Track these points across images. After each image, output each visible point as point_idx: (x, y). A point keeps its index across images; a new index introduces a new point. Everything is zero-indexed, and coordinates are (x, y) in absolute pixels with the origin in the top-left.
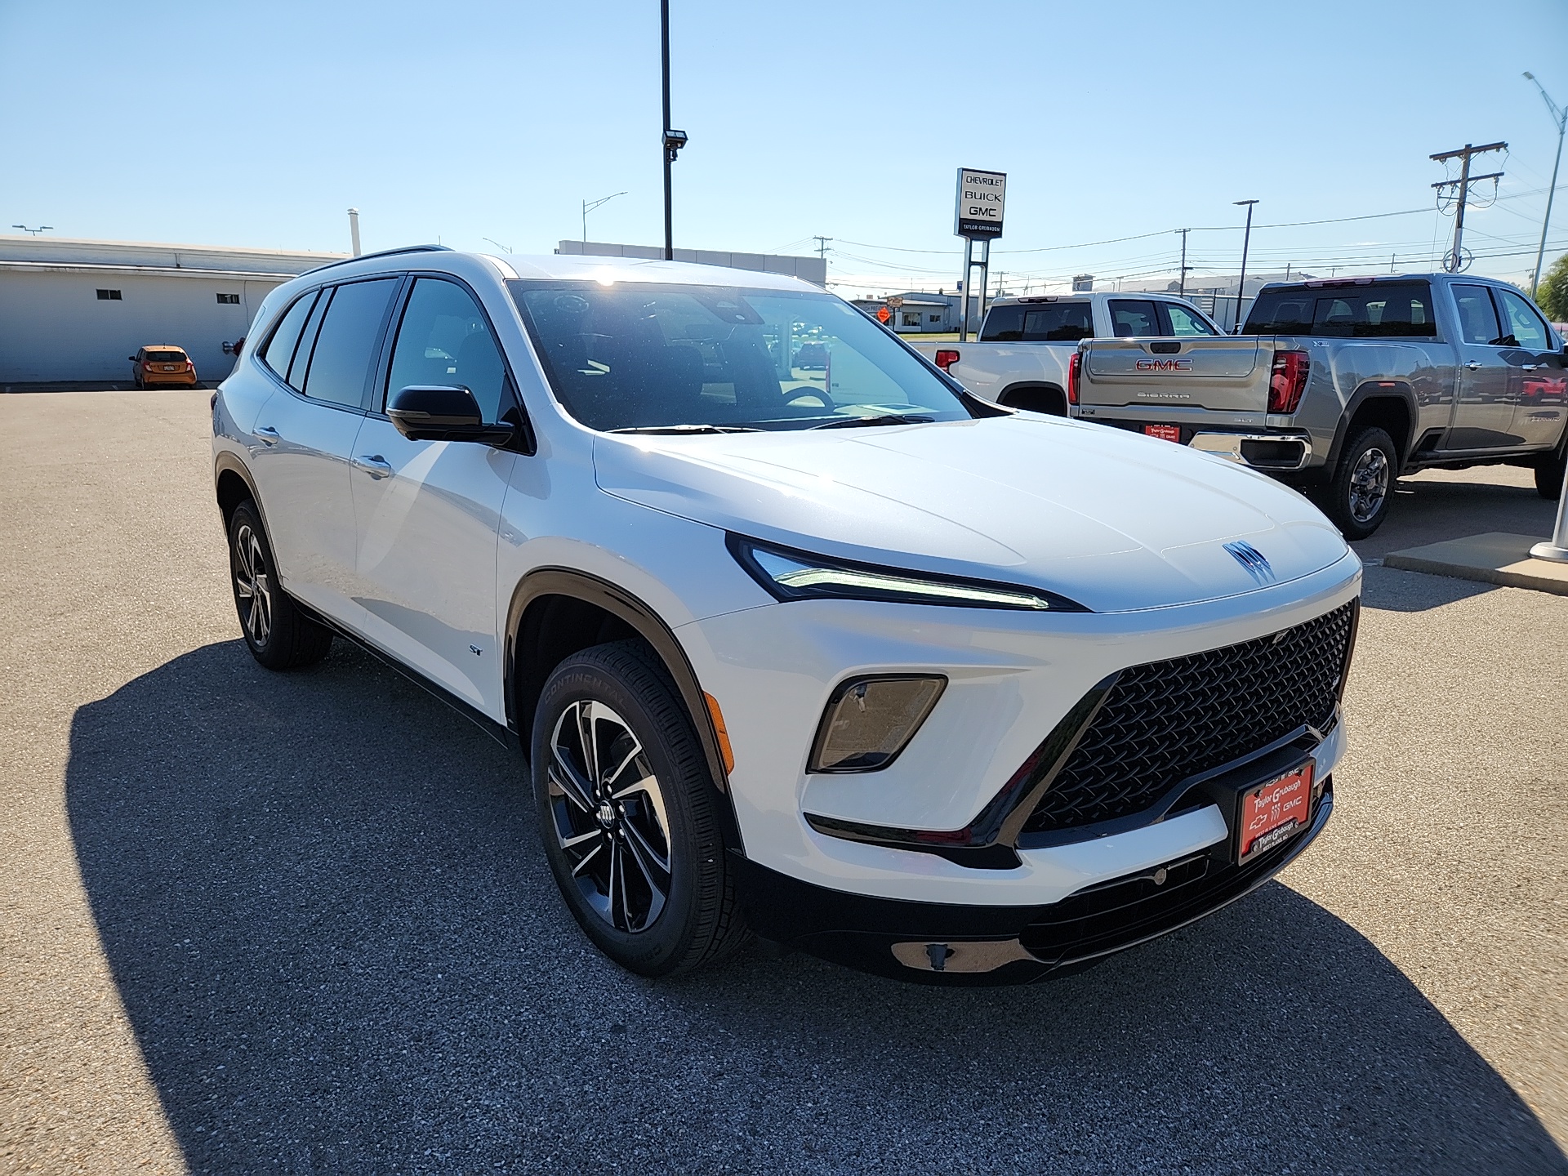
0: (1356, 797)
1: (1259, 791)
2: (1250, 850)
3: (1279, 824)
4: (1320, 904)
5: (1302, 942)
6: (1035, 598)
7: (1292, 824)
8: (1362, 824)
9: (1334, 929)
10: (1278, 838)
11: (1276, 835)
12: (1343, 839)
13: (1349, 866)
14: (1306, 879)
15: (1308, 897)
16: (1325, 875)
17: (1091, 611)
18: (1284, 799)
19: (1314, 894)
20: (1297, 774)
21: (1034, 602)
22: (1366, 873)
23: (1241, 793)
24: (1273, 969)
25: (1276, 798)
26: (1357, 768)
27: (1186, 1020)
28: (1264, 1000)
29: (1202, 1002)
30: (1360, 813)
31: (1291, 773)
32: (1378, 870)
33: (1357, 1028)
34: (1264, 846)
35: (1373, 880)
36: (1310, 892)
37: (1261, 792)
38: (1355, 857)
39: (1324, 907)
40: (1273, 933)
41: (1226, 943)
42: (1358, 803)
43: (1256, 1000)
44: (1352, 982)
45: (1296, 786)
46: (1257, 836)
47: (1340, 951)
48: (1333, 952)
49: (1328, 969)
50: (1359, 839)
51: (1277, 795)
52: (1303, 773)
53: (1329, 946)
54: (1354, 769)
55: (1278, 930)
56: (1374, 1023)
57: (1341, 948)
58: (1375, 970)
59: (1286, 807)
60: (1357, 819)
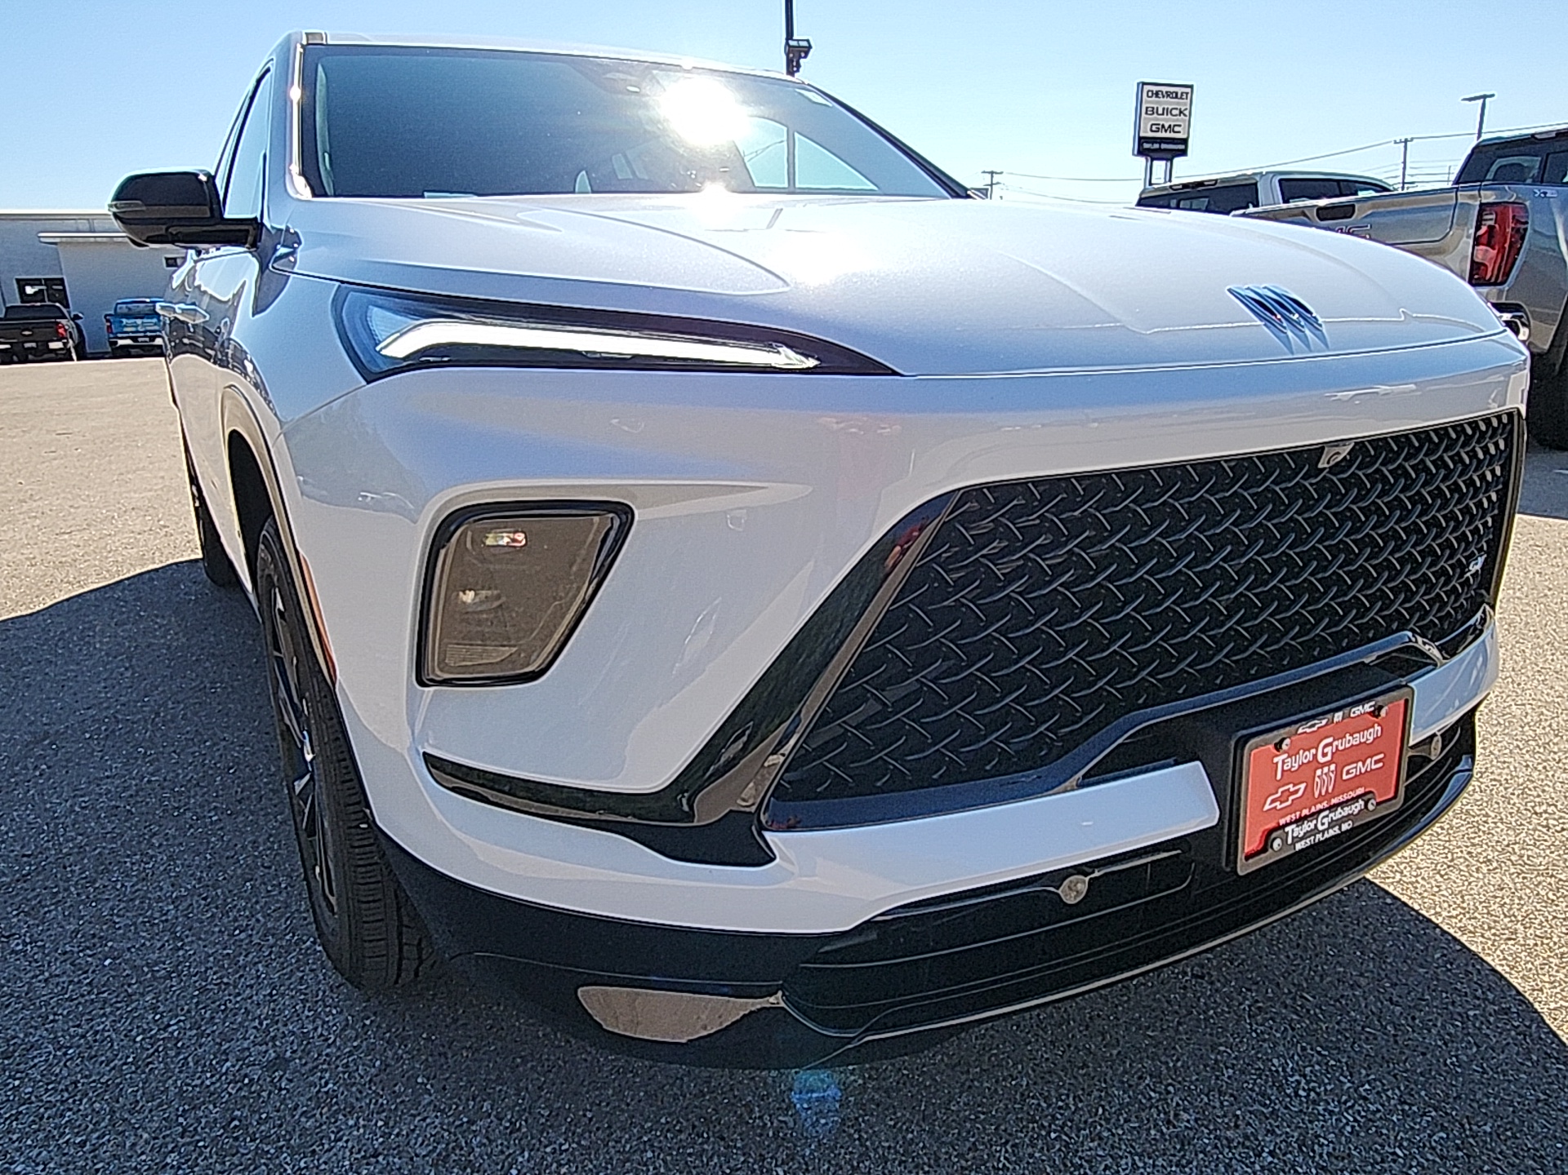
0: (1540, 767)
1: (1283, 740)
2: (1266, 846)
3: (1334, 801)
4: (1451, 931)
5: (1409, 993)
6: (784, 350)
7: (1361, 802)
8: (1544, 807)
9: (1467, 973)
10: (1331, 826)
11: (1326, 821)
12: (1509, 828)
13: (1512, 870)
14: (1436, 889)
15: (1433, 918)
16: (1470, 884)
17: (895, 373)
18: (1341, 759)
19: (1445, 914)
20: (1372, 714)
21: (785, 357)
22: (1540, 883)
23: (1242, 742)
24: (1347, 1038)
25: (1324, 755)
26: (1550, 726)
27: (1169, 1122)
28: (1318, 1094)
29: (1206, 1091)
30: (1544, 791)
31: (1358, 710)
32: (1560, 880)
33: (1480, 1163)
34: (1297, 839)
35: (1550, 895)
36: (1438, 910)
37: (1287, 741)
38: (1525, 858)
39: (1458, 935)
40: (1362, 975)
41: (1276, 990)
42: (1542, 777)
43: (1302, 1093)
44: (1485, 1072)
45: (1369, 736)
46: (1282, 822)
47: (1471, 1013)
48: (1459, 1014)
49: (1446, 1044)
50: (1535, 830)
51: (1328, 750)
52: (1383, 713)
53: (1453, 1003)
54: (1544, 728)
55: (1372, 972)
56: (1515, 1155)
57: (1476, 1007)
58: (1529, 1052)
59: (1348, 773)
60: (1537, 800)
